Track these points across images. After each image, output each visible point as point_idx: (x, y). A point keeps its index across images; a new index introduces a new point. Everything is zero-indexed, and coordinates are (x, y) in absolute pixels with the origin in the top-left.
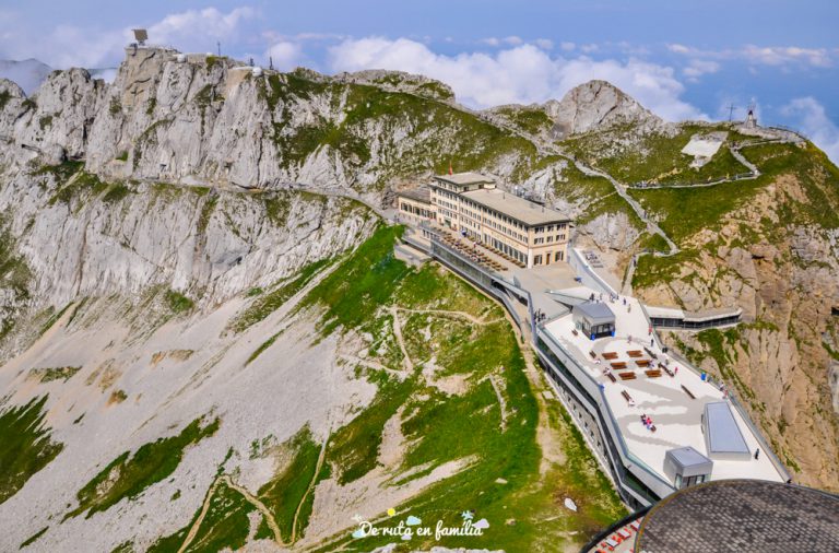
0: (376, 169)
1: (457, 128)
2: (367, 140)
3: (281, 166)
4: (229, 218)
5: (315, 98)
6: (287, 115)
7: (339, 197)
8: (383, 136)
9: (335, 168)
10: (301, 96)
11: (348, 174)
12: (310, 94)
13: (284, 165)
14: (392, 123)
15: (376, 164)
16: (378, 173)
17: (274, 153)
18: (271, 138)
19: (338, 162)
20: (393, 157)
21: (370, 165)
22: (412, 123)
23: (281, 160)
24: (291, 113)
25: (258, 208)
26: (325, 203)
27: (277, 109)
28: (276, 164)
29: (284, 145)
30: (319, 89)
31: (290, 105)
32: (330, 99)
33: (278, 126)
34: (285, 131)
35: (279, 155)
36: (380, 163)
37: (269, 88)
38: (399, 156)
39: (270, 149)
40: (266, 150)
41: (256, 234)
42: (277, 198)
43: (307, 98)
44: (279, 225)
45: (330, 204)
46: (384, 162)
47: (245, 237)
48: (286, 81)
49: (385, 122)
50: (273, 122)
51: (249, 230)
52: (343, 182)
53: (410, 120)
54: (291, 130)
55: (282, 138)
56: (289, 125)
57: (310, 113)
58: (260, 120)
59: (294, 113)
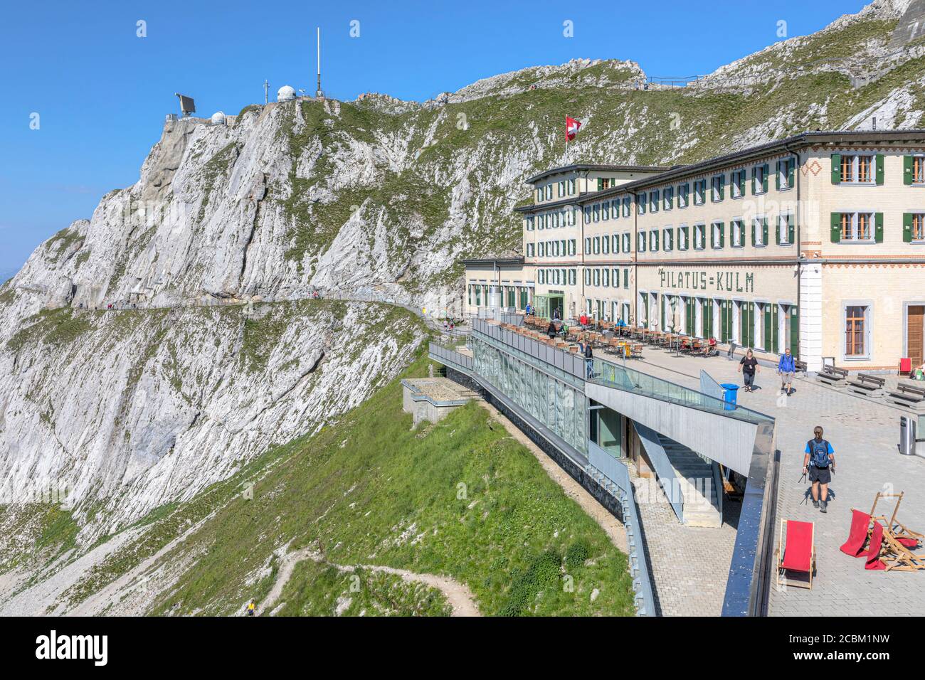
0: (455, 240)
1: (638, 124)
2: (449, 189)
3: (288, 256)
4: (174, 354)
5: (385, 140)
6: (324, 168)
7: (371, 304)
8: (479, 174)
9: (372, 243)
10: (359, 138)
11: (395, 254)
12: (379, 133)
13: (296, 254)
14: (503, 146)
15: (456, 231)
16: (458, 249)
17: (279, 229)
18: (280, 202)
19: (380, 230)
20: (495, 213)
21: (443, 233)
22: (544, 141)
23: (293, 244)
24: (333, 165)
25: (227, 335)
26: (339, 317)
27: (306, 154)
28: (279, 250)
29: (304, 217)
30: (395, 124)
31: (335, 150)
32: (409, 138)
33: (300, 185)
34: (312, 194)
35: (289, 235)
36: (467, 229)
37: (299, 119)
38: (508, 211)
39: (273, 222)
40: (265, 223)
41: (209, 389)
42: (269, 315)
43: (370, 140)
44: (253, 368)
45: (350, 318)
46: (474, 225)
47: (188, 392)
48: (337, 111)
49: (490, 146)
50: (292, 176)
51: (199, 378)
52: (382, 272)
53: (542, 135)
54: (325, 192)
55: (305, 206)
56: (323, 184)
57: (370, 165)
58: (267, 170)
59: (340, 164)
